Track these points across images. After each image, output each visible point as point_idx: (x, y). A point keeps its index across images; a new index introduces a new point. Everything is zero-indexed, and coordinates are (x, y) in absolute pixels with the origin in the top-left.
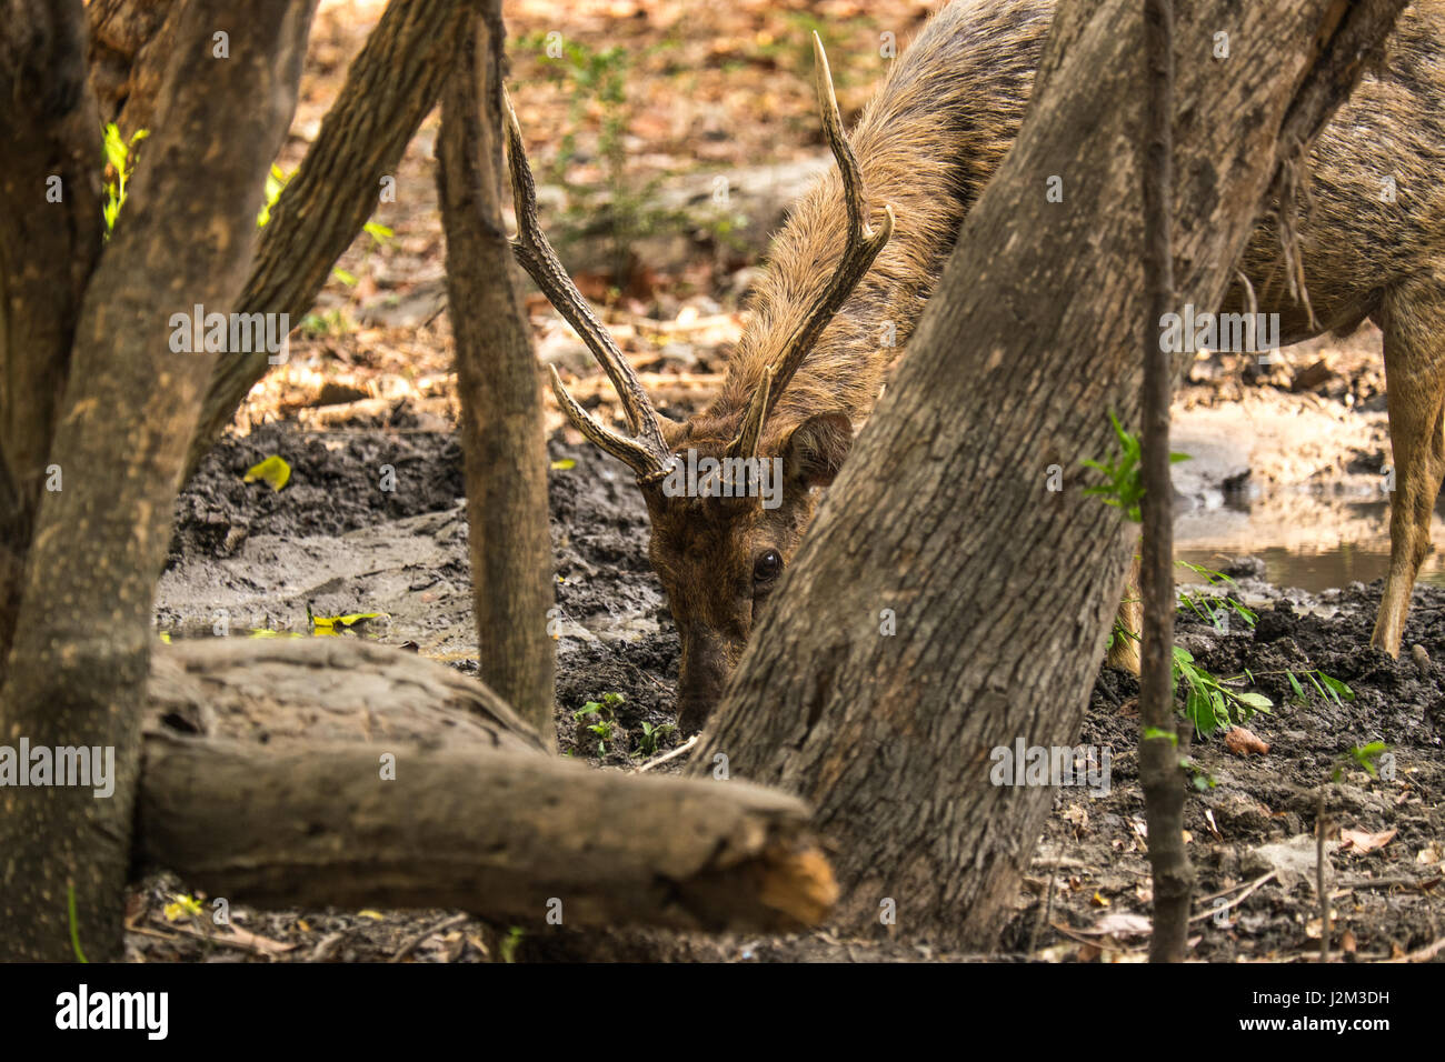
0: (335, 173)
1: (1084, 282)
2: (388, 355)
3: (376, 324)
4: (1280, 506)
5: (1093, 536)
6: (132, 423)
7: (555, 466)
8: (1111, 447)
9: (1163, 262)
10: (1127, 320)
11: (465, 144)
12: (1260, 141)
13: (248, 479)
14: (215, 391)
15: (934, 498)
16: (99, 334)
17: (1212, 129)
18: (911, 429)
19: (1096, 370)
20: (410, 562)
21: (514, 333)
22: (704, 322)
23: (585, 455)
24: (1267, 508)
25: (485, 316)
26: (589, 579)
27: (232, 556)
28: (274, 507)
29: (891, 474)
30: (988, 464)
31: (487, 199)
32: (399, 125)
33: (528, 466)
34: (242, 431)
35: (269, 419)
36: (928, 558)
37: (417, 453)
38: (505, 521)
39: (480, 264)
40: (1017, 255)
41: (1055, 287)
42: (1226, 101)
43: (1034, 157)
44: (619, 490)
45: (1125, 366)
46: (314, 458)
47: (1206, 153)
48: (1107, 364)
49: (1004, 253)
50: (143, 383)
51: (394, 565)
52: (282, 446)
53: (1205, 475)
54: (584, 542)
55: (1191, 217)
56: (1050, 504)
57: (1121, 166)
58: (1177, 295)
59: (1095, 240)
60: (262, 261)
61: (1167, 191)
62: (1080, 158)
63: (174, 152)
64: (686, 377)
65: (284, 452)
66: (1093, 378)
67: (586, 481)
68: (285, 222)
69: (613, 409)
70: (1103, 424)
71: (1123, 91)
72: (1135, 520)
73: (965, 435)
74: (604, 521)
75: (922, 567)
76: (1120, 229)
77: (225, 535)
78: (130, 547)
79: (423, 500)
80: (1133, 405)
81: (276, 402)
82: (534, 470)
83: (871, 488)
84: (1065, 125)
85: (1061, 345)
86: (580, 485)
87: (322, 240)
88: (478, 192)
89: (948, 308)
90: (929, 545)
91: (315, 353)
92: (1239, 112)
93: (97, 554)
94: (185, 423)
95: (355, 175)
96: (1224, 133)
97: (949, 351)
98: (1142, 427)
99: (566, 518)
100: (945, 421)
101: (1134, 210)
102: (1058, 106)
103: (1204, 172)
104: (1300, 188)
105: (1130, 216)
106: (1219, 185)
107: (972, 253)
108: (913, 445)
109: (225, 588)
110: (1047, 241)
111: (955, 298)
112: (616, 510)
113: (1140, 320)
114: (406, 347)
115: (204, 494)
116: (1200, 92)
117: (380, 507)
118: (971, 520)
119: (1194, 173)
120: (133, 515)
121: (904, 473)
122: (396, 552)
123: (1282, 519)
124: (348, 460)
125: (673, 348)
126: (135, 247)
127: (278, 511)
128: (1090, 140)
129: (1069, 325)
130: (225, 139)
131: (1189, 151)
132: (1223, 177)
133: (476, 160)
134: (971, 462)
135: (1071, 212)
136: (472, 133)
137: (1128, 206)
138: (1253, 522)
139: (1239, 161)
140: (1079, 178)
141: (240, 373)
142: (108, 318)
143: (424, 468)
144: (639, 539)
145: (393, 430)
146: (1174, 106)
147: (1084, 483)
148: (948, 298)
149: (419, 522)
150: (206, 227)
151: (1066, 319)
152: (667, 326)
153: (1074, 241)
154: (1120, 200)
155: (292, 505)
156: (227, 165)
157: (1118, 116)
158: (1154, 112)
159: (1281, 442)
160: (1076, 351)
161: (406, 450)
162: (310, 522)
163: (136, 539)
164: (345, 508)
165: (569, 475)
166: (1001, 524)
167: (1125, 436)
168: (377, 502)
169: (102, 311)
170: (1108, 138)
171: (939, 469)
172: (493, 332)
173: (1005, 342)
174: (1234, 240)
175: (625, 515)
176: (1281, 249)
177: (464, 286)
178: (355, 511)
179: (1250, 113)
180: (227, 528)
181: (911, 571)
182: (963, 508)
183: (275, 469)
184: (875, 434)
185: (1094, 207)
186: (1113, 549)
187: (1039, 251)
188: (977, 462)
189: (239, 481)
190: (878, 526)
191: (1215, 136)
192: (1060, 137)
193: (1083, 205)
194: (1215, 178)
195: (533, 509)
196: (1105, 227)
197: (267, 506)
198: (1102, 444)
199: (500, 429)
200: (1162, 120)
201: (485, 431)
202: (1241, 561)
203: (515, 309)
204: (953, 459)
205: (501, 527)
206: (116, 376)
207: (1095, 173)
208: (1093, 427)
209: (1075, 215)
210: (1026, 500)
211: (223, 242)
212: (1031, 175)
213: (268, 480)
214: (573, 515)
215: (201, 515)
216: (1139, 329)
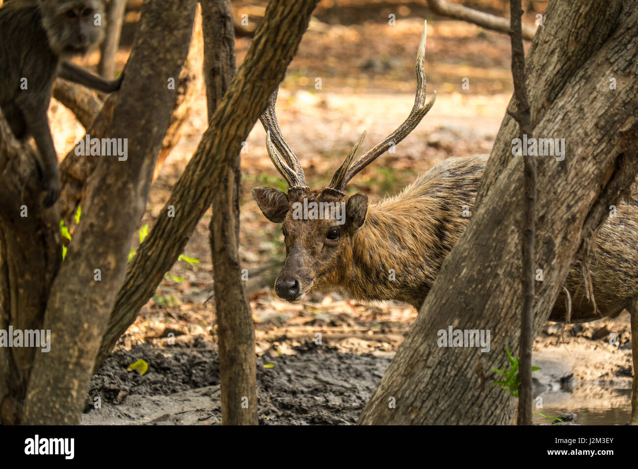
0: (165, 236)
1: (495, 291)
2: (194, 316)
3: (190, 302)
4: (585, 390)
5: (497, 402)
6: (71, 345)
7: (266, 366)
8: (506, 363)
9: (530, 282)
10: (514, 308)
11: (223, 224)
12: (574, 229)
13: (129, 369)
14: (109, 331)
15: (427, 385)
16: (57, 305)
17: (553, 224)
18: (418, 354)
19: (500, 329)
20: (199, 408)
21: (243, 308)
22: (335, 304)
23: (279, 362)
24: (580, 391)
25: (230, 300)
26: (278, 417)
27: (121, 403)
28: (140, 382)
29: (409, 374)
30: (451, 370)
31: (232, 249)
32: (193, 215)
33: (248, 367)
34: (128, 348)
35: (139, 343)
36: (424, 411)
37: (204, 359)
38: (237, 392)
39: (228, 277)
40: (466, 278)
41: (482, 292)
42: (559, 212)
43: (474, 234)
44: (293, 377)
45: (512, 328)
46: (159, 361)
47: (550, 234)
48: (505, 327)
49: (460, 277)
50: (76, 327)
51: (192, 409)
52: (145, 355)
53: (552, 376)
54: (276, 400)
55: (543, 262)
56: (478, 388)
57: (513, 239)
58: (536, 297)
59: (500, 272)
60: (131, 274)
61: (532, 251)
62: (494, 236)
63: (92, 225)
64: (325, 328)
65: (146, 358)
66: (498, 333)
67: (278, 374)
68: (142, 257)
69: (292, 342)
70: (503, 353)
71: (514, 206)
72: (516, 396)
73: (441, 357)
74: (285, 391)
75: (422, 415)
76: (512, 267)
77: (118, 394)
78: (69, 399)
79: (206, 380)
80: (516, 345)
81: (143, 335)
82: (250, 369)
83: (399, 379)
84: (488, 221)
85: (484, 318)
86: (276, 375)
87: (158, 266)
88: (228, 245)
89: (435, 301)
90: (424, 406)
91: (162, 314)
92: (565, 217)
93: (54, 402)
94: (94, 345)
95: (174, 237)
96: (558, 225)
97: (435, 320)
98: (519, 355)
99: (269, 390)
100: (433, 351)
101: (518, 259)
102: (485, 213)
103: (549, 243)
104: (591, 251)
105: (516, 262)
106: (555, 249)
107: (446, 277)
108: (418, 361)
109: (117, 418)
110: (479, 272)
111: (438, 296)
112: (291, 386)
113: (520, 308)
114: (202, 312)
115: (109, 376)
116: (548, 207)
117: (187, 383)
118: (443, 394)
119: (545, 243)
120: (71, 386)
121: (414, 373)
122: (193, 403)
123: (586, 396)
124: (174, 362)
125: (320, 315)
126: (74, 267)
127: (142, 384)
128: (499, 228)
129: (488, 309)
130: (115, 220)
131: (543, 233)
132: (557, 245)
133: (227, 231)
134: (444, 369)
135: (490, 259)
136: (226, 219)
137: (515, 257)
138: (573, 397)
139: (565, 238)
140: (494, 244)
141: (121, 323)
142: (61, 298)
143: (207, 366)
144: (301, 399)
145: (195, 349)
146: (536, 213)
147: (493, 379)
148: (435, 296)
149: (204, 390)
150: (106, 258)
151: (487, 306)
152: (318, 306)
153: (491, 272)
154: (512, 254)
155: (148, 382)
156: (115, 232)
157: (512, 218)
158: (527, 216)
159: (587, 362)
160: (491, 322)
161: (199, 358)
162: (156, 389)
163: (72, 396)
164: (171, 383)
165: (271, 370)
166: (456, 397)
167: (512, 358)
168: (186, 381)
169: (58, 295)
170: (507, 227)
171: (430, 372)
172: (233, 308)
173: (460, 316)
174: (562, 273)
175: (295, 389)
176: (583, 277)
177: (221, 287)
178: (176, 385)
179: (570, 217)
180: (119, 391)
181: (417, 416)
182: (440, 389)
183: (141, 365)
184: (402, 356)
185: (500, 258)
186: (506, 409)
187: (476, 276)
188: (447, 369)
189: (125, 371)
190: (402, 397)
191: (554, 227)
192: (486, 226)
193: (496, 256)
194: (554, 246)
195: (250, 386)
196: (505, 266)
197: (137, 382)
198: (502, 362)
199: (236, 350)
200: (531, 220)
201: (229, 351)
202: (567, 414)
203: (243, 297)
204: (436, 367)
205: (235, 394)
206: (64, 324)
207: (501, 242)
208: (498, 355)
209: (492, 261)
210: (468, 386)
211: (113, 265)
212: (473, 242)
213: (138, 370)
214: (272, 388)
215: (107, 385)
216: (519, 311)
